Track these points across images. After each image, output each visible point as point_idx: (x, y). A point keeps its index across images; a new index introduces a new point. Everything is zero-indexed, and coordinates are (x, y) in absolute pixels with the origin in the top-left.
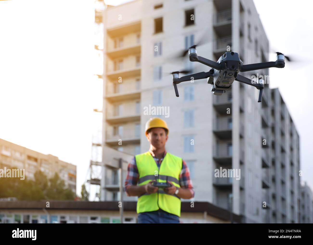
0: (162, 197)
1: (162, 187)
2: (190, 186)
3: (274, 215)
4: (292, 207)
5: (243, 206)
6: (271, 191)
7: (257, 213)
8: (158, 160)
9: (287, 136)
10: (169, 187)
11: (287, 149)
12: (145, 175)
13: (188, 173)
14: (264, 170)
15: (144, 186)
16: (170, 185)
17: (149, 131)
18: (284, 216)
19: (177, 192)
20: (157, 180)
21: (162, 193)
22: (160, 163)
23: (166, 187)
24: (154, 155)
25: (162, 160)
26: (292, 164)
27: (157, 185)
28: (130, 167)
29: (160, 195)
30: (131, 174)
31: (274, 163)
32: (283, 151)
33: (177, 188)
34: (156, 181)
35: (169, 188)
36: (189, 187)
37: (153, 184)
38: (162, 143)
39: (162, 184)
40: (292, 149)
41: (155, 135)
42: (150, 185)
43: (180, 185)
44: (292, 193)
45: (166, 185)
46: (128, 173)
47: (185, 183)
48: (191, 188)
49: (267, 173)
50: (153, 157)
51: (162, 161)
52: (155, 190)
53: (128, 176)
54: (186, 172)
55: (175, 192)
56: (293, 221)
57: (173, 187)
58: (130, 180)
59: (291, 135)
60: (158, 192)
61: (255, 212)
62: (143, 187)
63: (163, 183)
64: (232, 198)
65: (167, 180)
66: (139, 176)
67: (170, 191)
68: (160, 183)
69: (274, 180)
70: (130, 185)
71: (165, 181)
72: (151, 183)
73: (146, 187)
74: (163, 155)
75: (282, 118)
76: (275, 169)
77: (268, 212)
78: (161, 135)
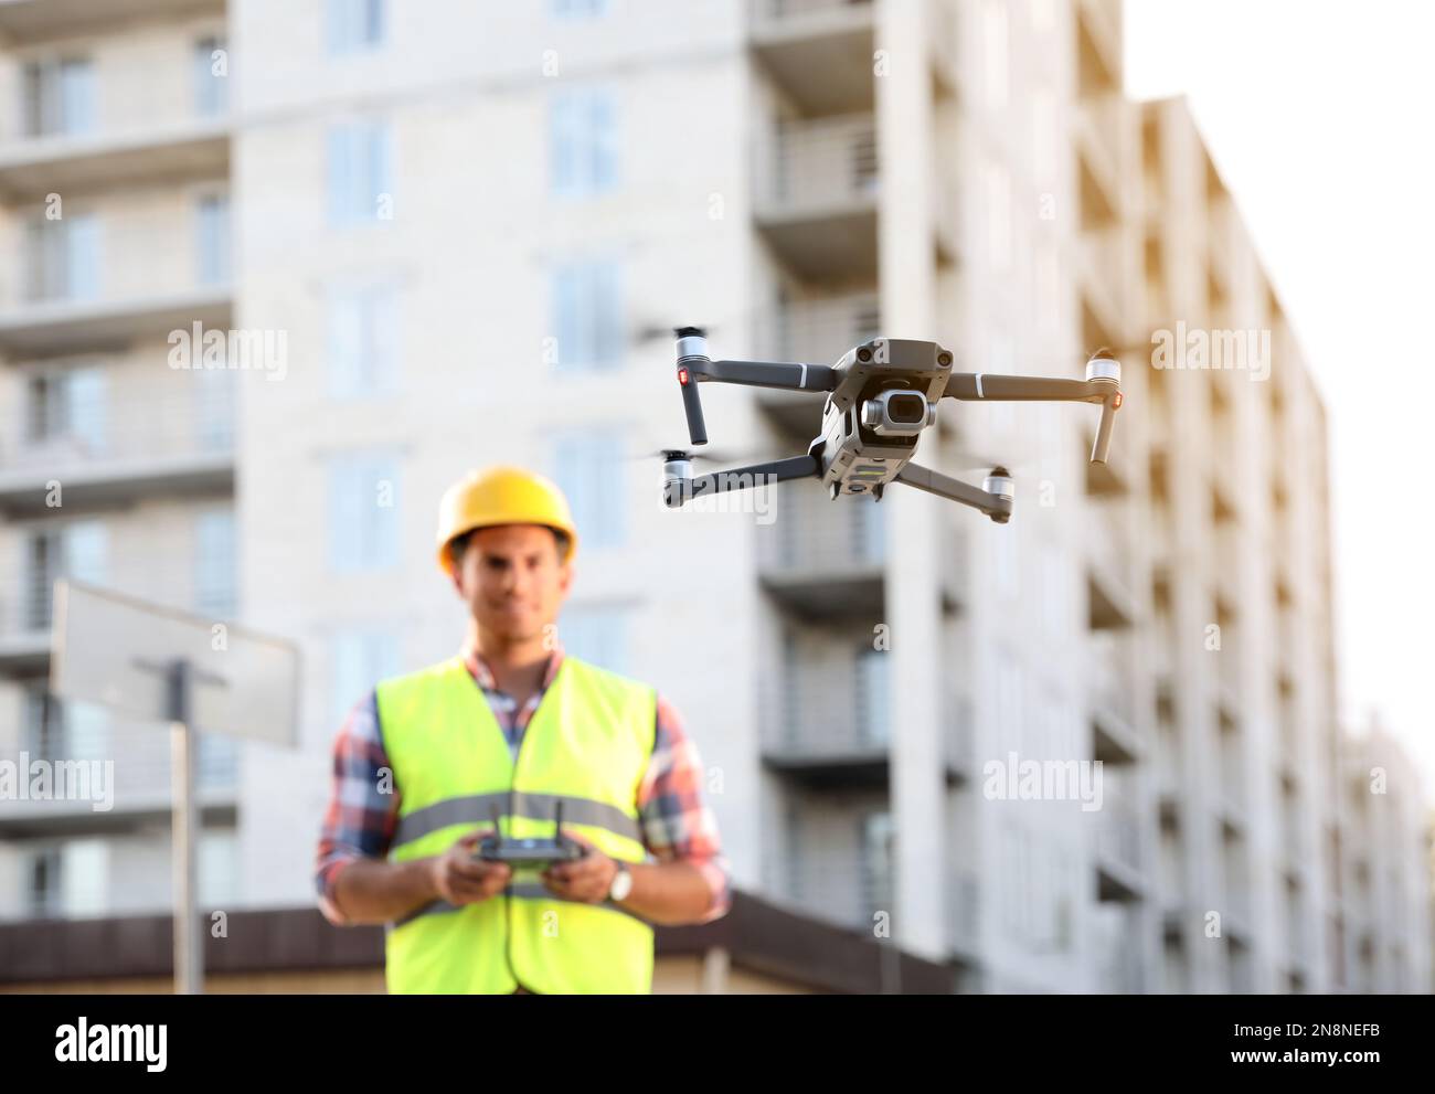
0: (533, 920)
1: (529, 864)
2: (705, 842)
3: (1174, 938)
4: (1292, 884)
5: (963, 896)
6: (1151, 781)
7: (1063, 940)
8: (509, 705)
9: (1250, 411)
10: (569, 860)
11: (1252, 501)
12: (434, 797)
13: (688, 774)
14: (1104, 642)
15: (431, 859)
16: (575, 853)
17: (459, 544)
18: (1234, 944)
19: (621, 888)
20: (503, 822)
21: (529, 893)
22: (521, 721)
23: (556, 862)
24: (487, 680)
25: (532, 703)
26: (1283, 596)
27: (504, 853)
28: (350, 755)
29: (519, 907)
30: (356, 793)
31: (1162, 593)
32: (1221, 511)
33: (621, 866)
34: (497, 827)
35: (574, 869)
36: (696, 848)
37: (476, 850)
38: (537, 607)
39: (529, 845)
40: (1279, 498)
41: (498, 564)
42: (465, 860)
43: (646, 842)
44: (1288, 786)
45: (551, 852)
46: (339, 789)
47: (670, 831)
48: (708, 855)
49: (1121, 666)
50: (485, 690)
51: (532, 715)
52: (493, 885)
53: (338, 807)
54: (680, 767)
55: (609, 886)
56: (1296, 978)
57: (592, 863)
58: (349, 828)
59: (1276, 401)
60: (508, 892)
61: (1045, 927)
62: (419, 870)
63: (539, 842)
64: (890, 844)
65: (559, 819)
66: (400, 803)
67: (580, 886)
68: (518, 843)
69: (1166, 707)
70: (348, 859)
71: (546, 830)
72: (467, 843)
73: (440, 871)
74: (540, 677)
75: (1216, 293)
76: (1173, 635)
77: (1131, 927)
78: (532, 562)
